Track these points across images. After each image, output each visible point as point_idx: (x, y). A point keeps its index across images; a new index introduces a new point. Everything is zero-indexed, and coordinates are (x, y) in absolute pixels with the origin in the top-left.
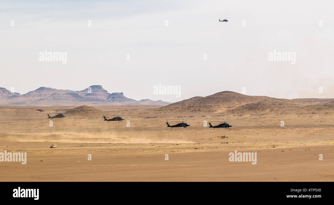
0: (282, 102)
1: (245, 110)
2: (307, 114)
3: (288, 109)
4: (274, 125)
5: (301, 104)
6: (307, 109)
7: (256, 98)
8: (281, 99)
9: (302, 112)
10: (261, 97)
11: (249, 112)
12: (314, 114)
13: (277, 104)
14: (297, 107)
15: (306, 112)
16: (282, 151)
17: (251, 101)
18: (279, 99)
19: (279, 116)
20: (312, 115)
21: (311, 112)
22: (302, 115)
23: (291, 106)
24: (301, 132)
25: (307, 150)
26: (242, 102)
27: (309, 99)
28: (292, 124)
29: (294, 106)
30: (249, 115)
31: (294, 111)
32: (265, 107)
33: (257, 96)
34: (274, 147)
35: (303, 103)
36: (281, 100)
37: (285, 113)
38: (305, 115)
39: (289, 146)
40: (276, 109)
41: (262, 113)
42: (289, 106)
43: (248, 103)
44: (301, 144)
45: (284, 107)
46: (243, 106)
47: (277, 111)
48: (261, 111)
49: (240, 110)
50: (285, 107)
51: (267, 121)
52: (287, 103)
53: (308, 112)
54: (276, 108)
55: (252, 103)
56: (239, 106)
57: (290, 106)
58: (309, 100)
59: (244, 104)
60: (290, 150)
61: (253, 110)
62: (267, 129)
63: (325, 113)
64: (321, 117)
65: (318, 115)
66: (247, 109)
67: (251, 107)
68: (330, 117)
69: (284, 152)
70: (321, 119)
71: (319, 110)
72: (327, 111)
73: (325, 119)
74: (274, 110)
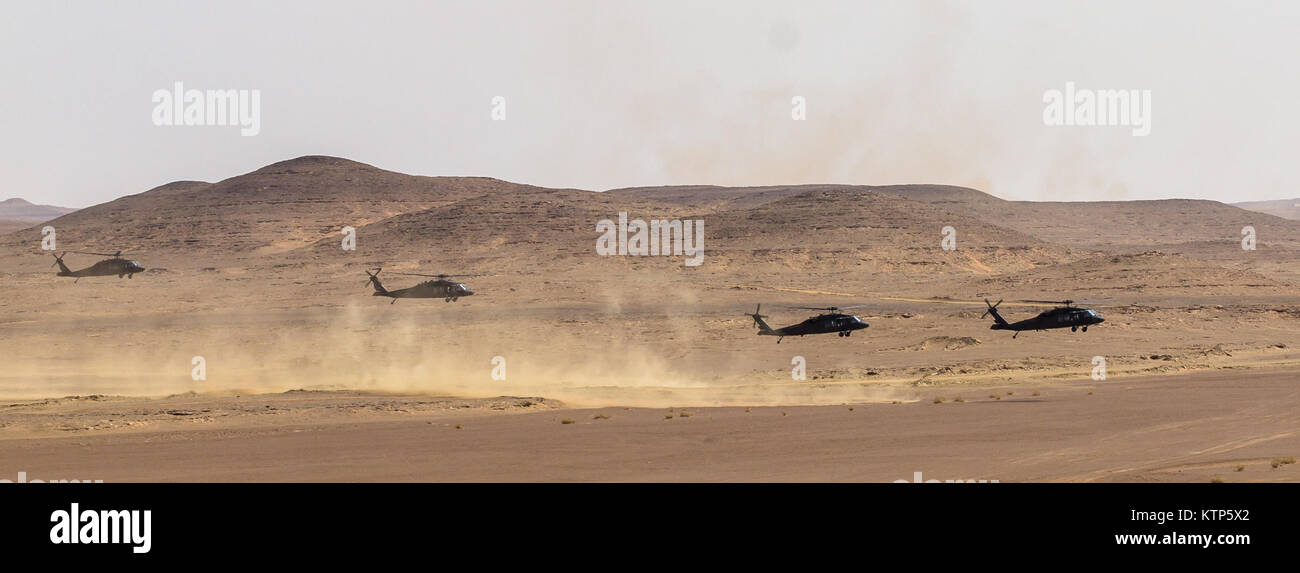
0: (561, 201)
1: (395, 241)
4: (529, 306)
7: (447, 184)
8: (557, 190)
10: (470, 183)
11: (416, 249)
13: (542, 211)
16: (564, 423)
17: (423, 201)
18: (549, 191)
19: (551, 265)
22: (651, 261)
24: (649, 338)
26: (384, 202)
27: (683, 189)
32: (484, 224)
34: (529, 405)
35: (656, 209)
36: (560, 196)
38: (666, 259)
40: (535, 237)
41: (472, 251)
43: (411, 211)
45: (570, 226)
46: (388, 223)
47: (539, 246)
48: (467, 243)
49: (374, 237)
50: (576, 228)
51: (497, 286)
52: (584, 205)
54: (535, 230)
55: (426, 208)
56: (373, 221)
58: (683, 195)
59: (390, 214)
60: (597, 418)
61: (431, 242)
63: (755, 253)
64: (735, 268)
65: (725, 259)
66: (407, 236)
67: (424, 227)
68: (775, 267)
69: (571, 424)
70: (738, 276)
71: (725, 239)
72: (762, 242)
73: (754, 279)
74: (527, 237)
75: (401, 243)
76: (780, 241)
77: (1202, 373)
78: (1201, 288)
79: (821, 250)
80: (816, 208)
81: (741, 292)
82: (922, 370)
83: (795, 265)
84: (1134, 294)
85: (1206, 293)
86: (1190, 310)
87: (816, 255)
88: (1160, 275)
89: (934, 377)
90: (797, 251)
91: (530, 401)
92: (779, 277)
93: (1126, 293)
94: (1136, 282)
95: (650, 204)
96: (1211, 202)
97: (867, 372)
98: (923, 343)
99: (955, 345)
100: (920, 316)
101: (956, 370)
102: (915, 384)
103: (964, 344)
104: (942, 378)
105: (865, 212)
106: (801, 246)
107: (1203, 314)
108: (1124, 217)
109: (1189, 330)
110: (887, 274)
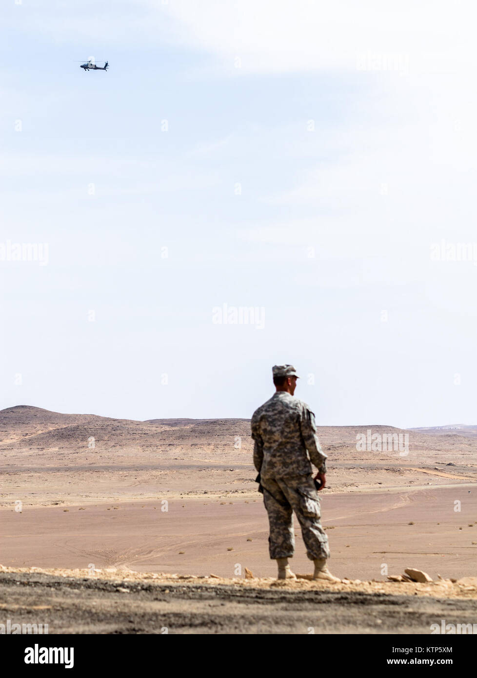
0: (119, 424)
1: (51, 440)
2: (159, 447)
3: (128, 437)
4: (90, 466)
5: (154, 429)
6: (161, 438)
7: (75, 417)
8: (118, 420)
9: (151, 442)
10: (85, 417)
11: (58, 443)
12: (171, 447)
13: (110, 428)
14: (145, 434)
15: (158, 443)
16: (65, 511)
17: (65, 424)
18: (114, 420)
19: (110, 450)
20: (168, 449)
21: (167, 442)
22: (150, 448)
23: (135, 432)
24: (126, 478)
25: (112, 509)
26: (49, 424)
27: (178, 420)
28: (123, 463)
29: (140, 432)
30: (56, 449)
31: (138, 441)
32: (87, 433)
33: (77, 415)
34: (57, 504)
35: (157, 427)
36: (119, 422)
37: (120, 445)
38: (156, 448)
39: (85, 503)
40: (106, 438)
41: (81, 444)
42: (131, 432)
43: (60, 428)
44: (110, 499)
45: (121, 434)
46: (50, 432)
47: (107, 442)
48: (79, 441)
49: (43, 438)
50: (123, 435)
51: (80, 458)
52: (127, 426)
53: (162, 443)
54: (106, 436)
55: (65, 427)
56: (43, 432)
57: (133, 432)
58: (176, 422)
59: (51, 429)
60: (80, 509)
61: (65, 440)
62: (68, 473)
63: (192, 445)
64: (184, 451)
65: (179, 448)
66: (56, 438)
67: (63, 434)
68: (199, 451)
69: (67, 512)
70: (184, 454)
71: (181, 439)
72: (196, 441)
73: (190, 455)
74: (103, 439)
75: (53, 441)
76: (203, 440)
77: (340, 494)
78: (361, 460)
79: (218, 444)
80: (218, 427)
81: (177, 460)
82: (227, 491)
83: (208, 450)
84: (334, 463)
85: (363, 462)
86: (349, 469)
87: (216, 446)
88: (345, 455)
89: (230, 495)
90: (209, 444)
91: (57, 502)
92: (201, 455)
93: (331, 462)
94: (336, 458)
95: (155, 425)
96: (389, 427)
97: (203, 492)
98: (233, 481)
99: (246, 482)
100: (237, 471)
101: (240, 492)
102: (220, 497)
103: (250, 481)
104: (233, 495)
105: (237, 429)
106: (211, 442)
107: (355, 470)
108: (354, 432)
109: (347, 477)
110: (245, 454)
